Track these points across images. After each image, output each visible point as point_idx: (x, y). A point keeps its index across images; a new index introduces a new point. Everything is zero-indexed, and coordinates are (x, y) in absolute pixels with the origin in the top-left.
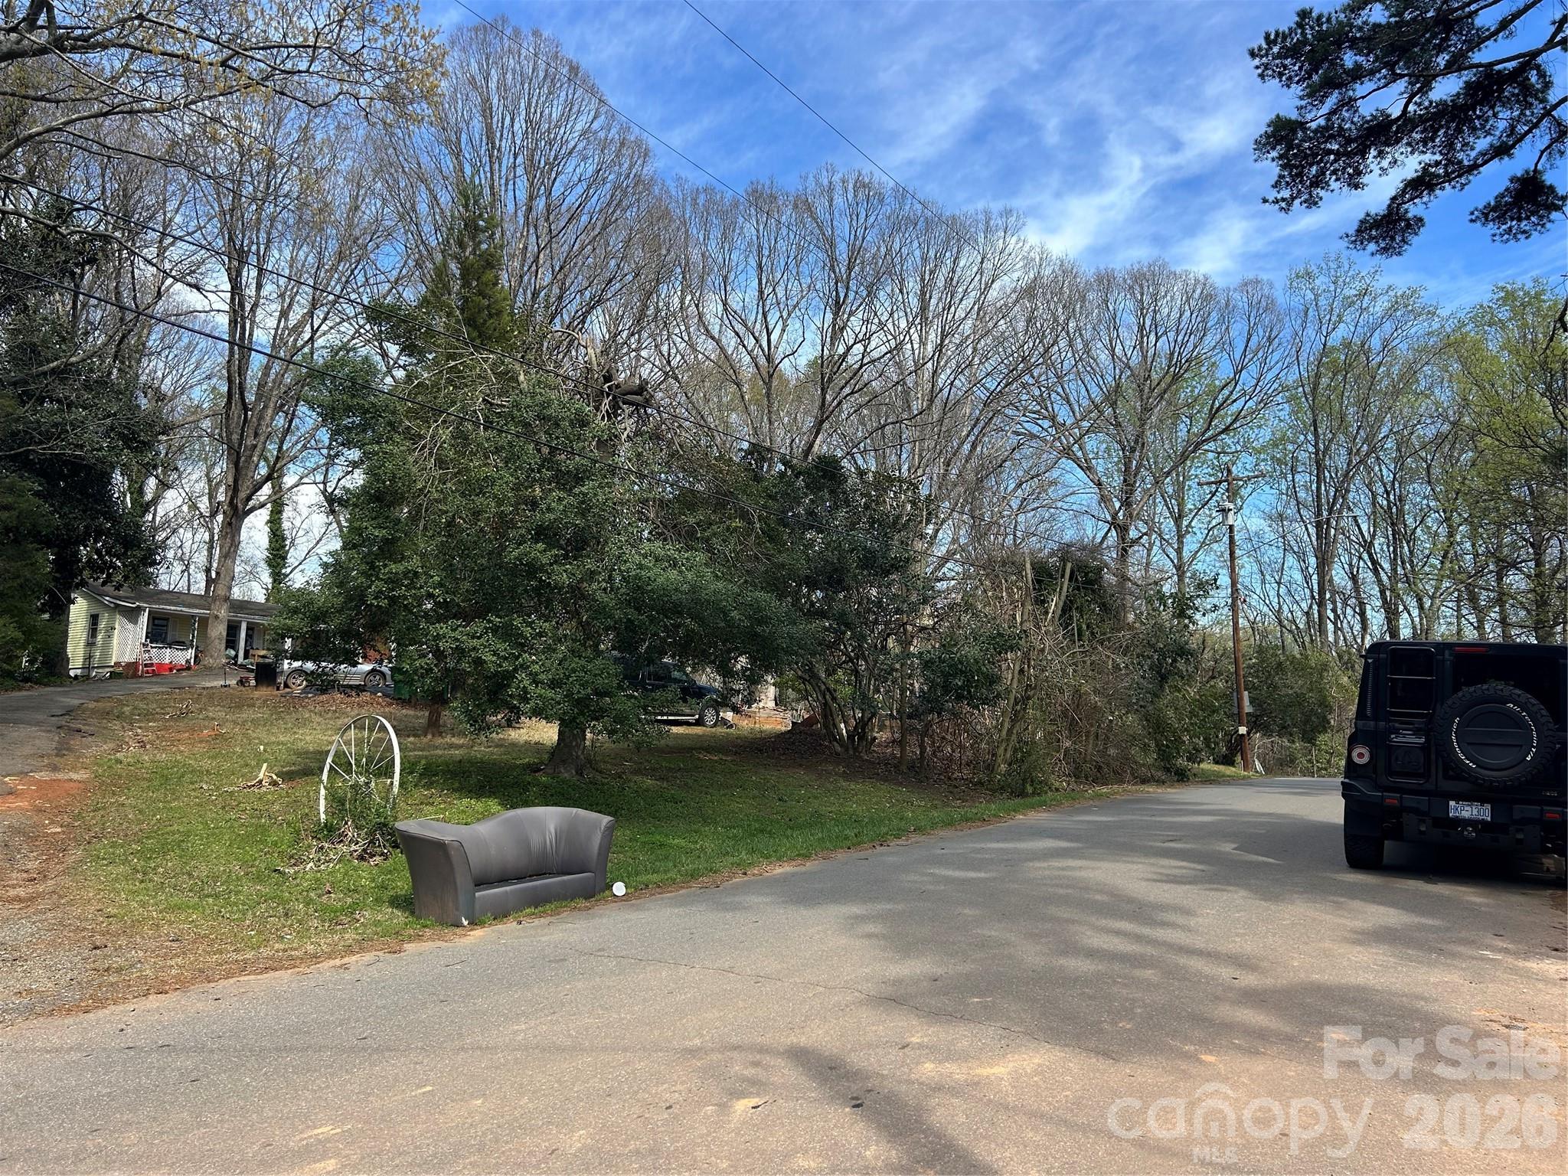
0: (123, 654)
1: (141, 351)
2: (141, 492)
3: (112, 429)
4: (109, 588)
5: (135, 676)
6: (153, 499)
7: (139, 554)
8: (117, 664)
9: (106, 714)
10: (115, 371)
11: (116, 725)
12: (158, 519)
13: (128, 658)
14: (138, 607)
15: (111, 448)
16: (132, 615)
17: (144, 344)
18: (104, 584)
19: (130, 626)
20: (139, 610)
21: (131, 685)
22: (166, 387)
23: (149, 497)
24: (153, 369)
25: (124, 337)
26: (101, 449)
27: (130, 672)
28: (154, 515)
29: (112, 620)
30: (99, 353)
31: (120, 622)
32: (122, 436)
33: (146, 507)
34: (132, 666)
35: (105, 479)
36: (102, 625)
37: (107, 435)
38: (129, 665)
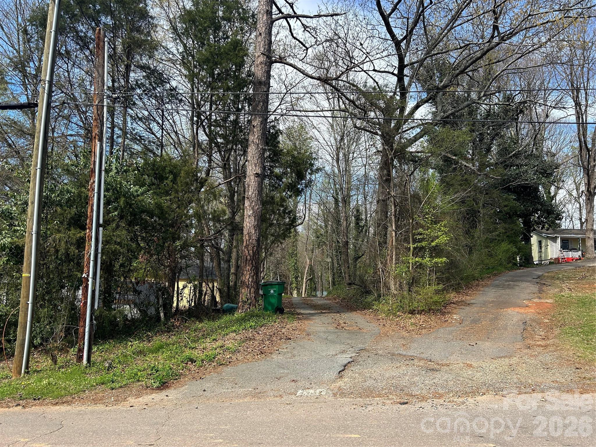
0: (553, 255)
1: (543, 139)
2: (550, 193)
3: (537, 171)
4: (544, 231)
5: (559, 263)
6: (554, 195)
7: (554, 216)
8: (551, 259)
9: (553, 278)
10: (534, 150)
11: (558, 282)
12: (557, 202)
13: (555, 256)
14: (556, 236)
15: (538, 178)
16: (554, 240)
17: (543, 137)
18: (542, 229)
19: (554, 244)
20: (556, 238)
21: (559, 266)
22: (553, 150)
23: (552, 194)
24: (548, 144)
25: (536, 136)
26: (534, 179)
27: (556, 262)
28: (556, 200)
29: (547, 242)
30: (528, 145)
31: (549, 242)
32: (540, 173)
33: (553, 198)
34: (557, 259)
35: (537, 189)
36: (543, 244)
37: (535, 174)
38: (556, 259)
